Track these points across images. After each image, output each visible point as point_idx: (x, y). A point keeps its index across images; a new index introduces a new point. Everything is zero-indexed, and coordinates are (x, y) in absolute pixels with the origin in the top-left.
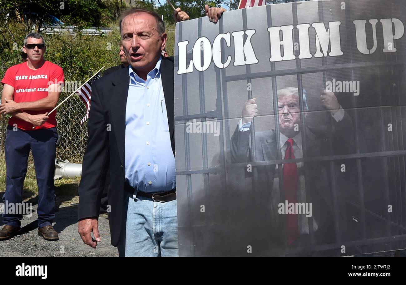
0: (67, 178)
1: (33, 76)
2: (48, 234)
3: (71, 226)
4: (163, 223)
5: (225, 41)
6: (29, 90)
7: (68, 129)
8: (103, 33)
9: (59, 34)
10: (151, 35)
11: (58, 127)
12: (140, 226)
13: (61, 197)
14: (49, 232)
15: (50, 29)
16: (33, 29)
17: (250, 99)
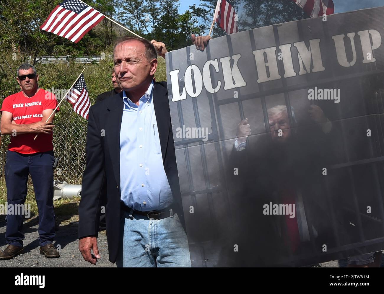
0: (66, 199)
1: (28, 103)
2: (49, 252)
3: (70, 244)
4: (158, 239)
5: (213, 67)
6: (25, 117)
7: (65, 153)
8: (95, 60)
9: (54, 63)
10: (138, 61)
11: (55, 151)
12: (137, 243)
13: (61, 217)
14: (50, 250)
15: (45, 59)
16: (29, 60)
17: (243, 119)
